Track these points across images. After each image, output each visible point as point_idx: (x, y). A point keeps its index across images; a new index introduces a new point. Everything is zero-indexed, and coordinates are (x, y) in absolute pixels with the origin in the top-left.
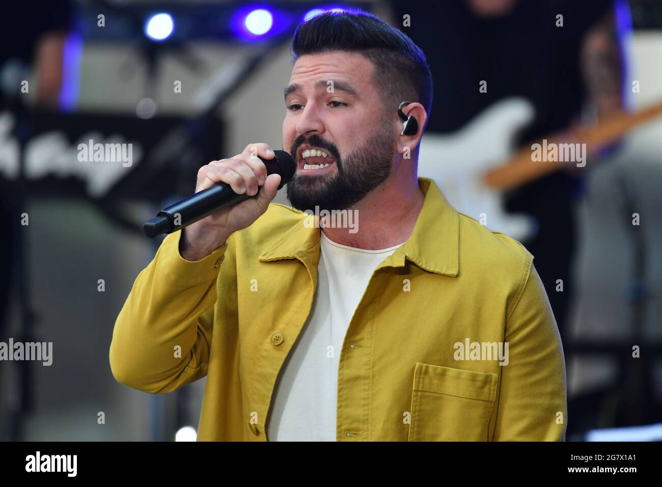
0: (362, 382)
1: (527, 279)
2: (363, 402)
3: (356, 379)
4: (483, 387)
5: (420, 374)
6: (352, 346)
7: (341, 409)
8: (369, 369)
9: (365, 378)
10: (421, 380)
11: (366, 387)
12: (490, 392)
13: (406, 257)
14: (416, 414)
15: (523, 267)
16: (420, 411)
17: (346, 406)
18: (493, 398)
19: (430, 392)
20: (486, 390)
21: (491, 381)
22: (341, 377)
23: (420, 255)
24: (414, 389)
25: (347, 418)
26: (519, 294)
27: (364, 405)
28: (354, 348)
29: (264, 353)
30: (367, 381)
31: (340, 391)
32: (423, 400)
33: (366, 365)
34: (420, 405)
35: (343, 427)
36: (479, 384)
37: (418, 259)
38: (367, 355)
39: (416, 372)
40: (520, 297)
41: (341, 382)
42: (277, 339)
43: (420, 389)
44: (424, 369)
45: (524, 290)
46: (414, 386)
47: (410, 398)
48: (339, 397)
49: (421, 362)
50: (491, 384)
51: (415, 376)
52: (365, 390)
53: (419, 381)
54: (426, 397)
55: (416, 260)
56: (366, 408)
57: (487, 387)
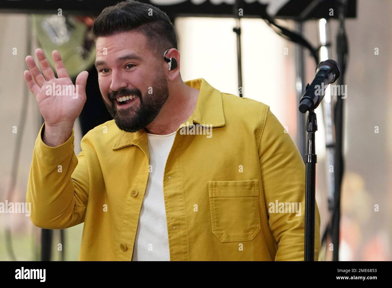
0: (178, 197)
1: (265, 120)
2: (180, 208)
3: (175, 195)
4: (250, 189)
5: (212, 187)
6: (169, 178)
7: (168, 214)
8: (181, 189)
9: (180, 194)
10: (214, 191)
11: (181, 200)
12: (255, 191)
13: (193, 121)
14: (214, 211)
15: (262, 113)
16: (216, 209)
17: (171, 211)
18: (257, 194)
19: (220, 197)
20: (253, 190)
21: (255, 184)
22: (166, 195)
23: (202, 119)
24: (210, 197)
25: (172, 218)
26: (262, 130)
27: (182, 210)
28: (171, 179)
29: (128, 203)
30: (181, 196)
31: (166, 203)
32: (217, 202)
33: (179, 186)
34: (215, 206)
35: (171, 224)
36: (248, 187)
37: (201, 121)
38: (179, 181)
39: (210, 187)
40: (262, 132)
41: (166, 198)
42: (134, 192)
43: (214, 196)
44: (214, 185)
45: (264, 127)
46: (210, 195)
47: (209, 202)
48: (166, 206)
49: (211, 180)
50: (255, 186)
51: (209, 189)
52: (181, 201)
53: (212, 192)
54: (218, 200)
55: (200, 122)
56: (183, 211)
57: (253, 188)
